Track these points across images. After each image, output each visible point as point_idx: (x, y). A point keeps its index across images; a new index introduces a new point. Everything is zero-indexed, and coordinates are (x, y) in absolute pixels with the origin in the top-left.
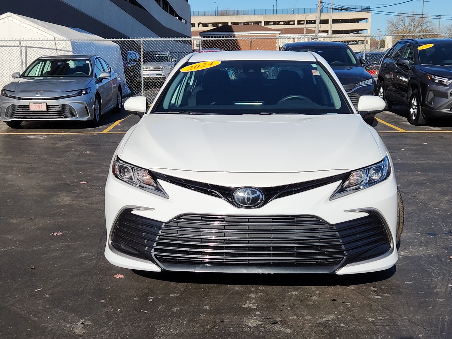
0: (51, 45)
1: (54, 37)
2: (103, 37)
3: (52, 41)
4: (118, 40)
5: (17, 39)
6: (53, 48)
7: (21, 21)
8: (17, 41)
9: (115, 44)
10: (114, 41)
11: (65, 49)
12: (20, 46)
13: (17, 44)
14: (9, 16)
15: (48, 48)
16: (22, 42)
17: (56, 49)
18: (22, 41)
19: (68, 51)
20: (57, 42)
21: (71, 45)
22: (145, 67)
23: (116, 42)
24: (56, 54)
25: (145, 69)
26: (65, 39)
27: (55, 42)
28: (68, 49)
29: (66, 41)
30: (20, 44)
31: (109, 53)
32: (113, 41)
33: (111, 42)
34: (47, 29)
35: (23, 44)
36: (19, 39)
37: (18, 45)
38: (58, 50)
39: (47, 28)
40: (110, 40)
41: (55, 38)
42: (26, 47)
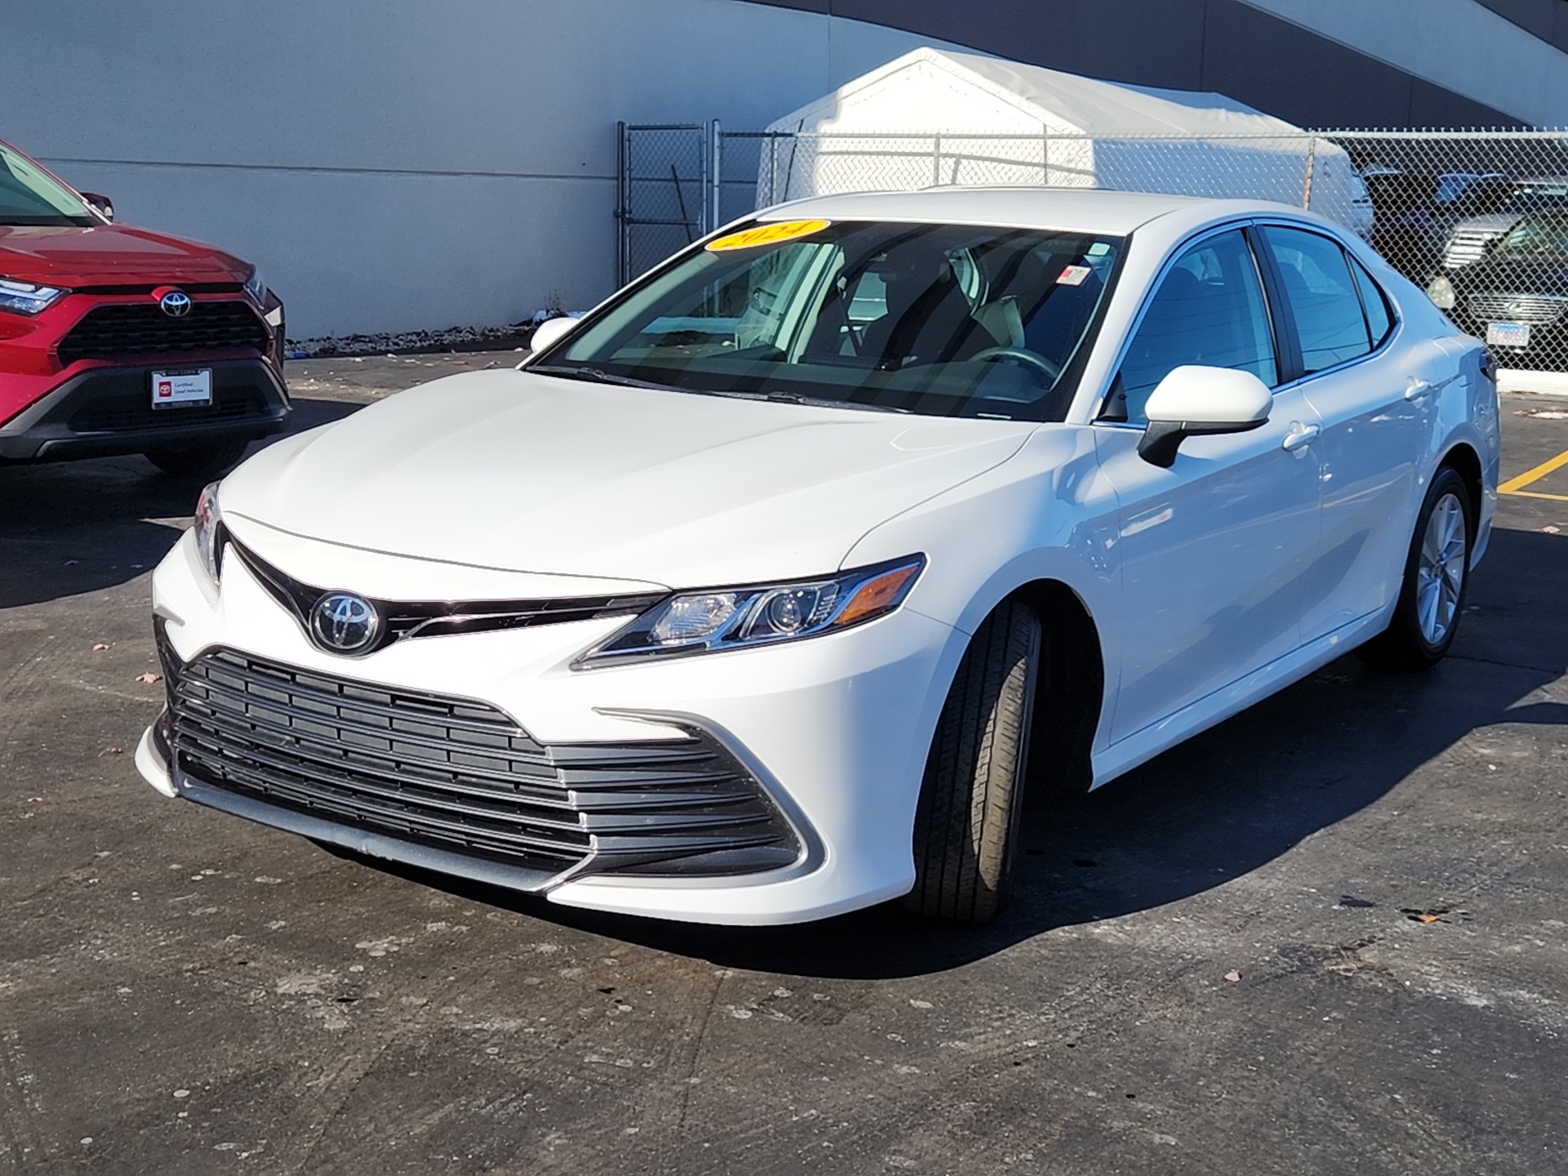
0: (1032, 151)
1: (1045, 126)
2: (1299, 126)
3: (1036, 137)
4: (1351, 135)
5: (928, 132)
6: (1036, 160)
7: (955, 73)
8: (930, 137)
9: (1338, 149)
10: (1337, 139)
11: (1072, 165)
12: (936, 155)
13: (929, 146)
14: (922, 58)
15: (1021, 159)
16: (942, 141)
17: (1045, 166)
18: (944, 137)
19: (1080, 172)
20: (1049, 142)
21: (1090, 153)
22: (1464, 232)
23: (1341, 142)
24: (1043, 182)
25: (1462, 239)
26: (1075, 130)
27: (1045, 143)
28: (1080, 166)
29: (1076, 137)
30: (938, 146)
31: (1199, 180)
32: (1331, 140)
33: (1325, 142)
34: (1027, 99)
35: (946, 146)
36: (935, 132)
37: (932, 149)
38: (1053, 167)
39: (1030, 95)
40: (1323, 134)
41: (1048, 128)
42: (959, 158)
